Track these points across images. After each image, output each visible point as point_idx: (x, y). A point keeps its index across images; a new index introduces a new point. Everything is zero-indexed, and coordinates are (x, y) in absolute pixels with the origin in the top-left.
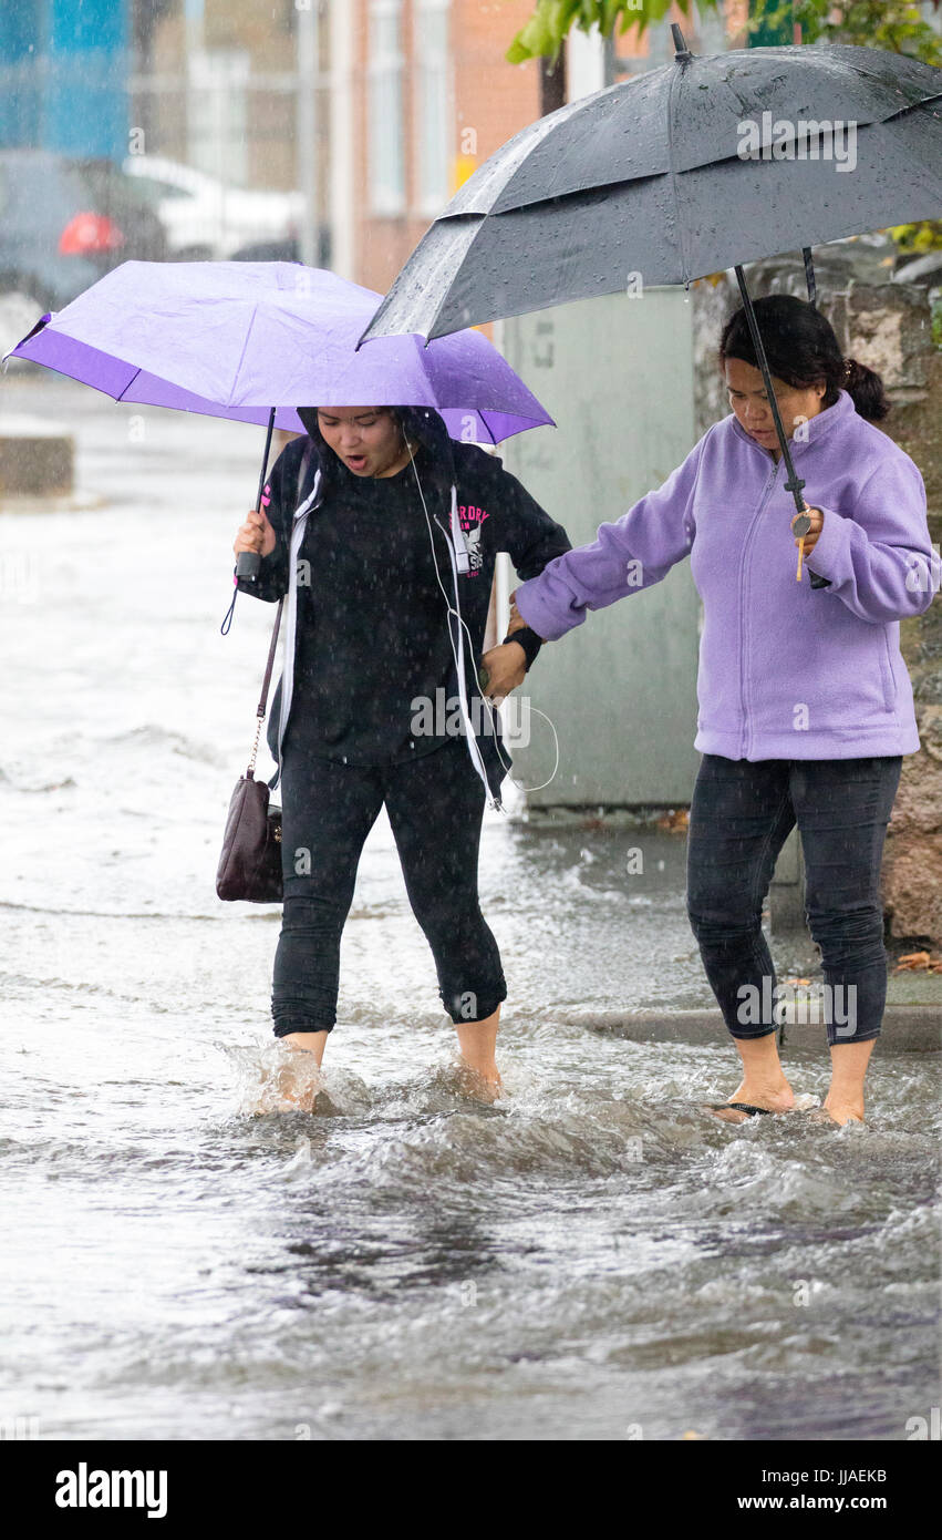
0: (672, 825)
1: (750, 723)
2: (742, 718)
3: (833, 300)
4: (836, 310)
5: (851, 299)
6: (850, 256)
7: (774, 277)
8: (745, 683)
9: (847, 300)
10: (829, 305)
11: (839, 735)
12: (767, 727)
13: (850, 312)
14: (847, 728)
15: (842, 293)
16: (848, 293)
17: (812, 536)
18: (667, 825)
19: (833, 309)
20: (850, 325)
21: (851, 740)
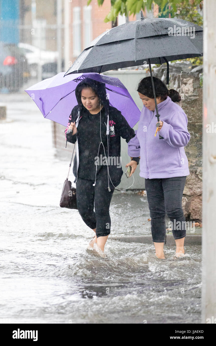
0: (141, 194)
1: (149, 170)
2: (147, 169)
3: (178, 76)
4: (178, 78)
5: (182, 76)
6: (182, 66)
7: (164, 71)
8: (147, 162)
9: (181, 76)
10: (177, 77)
11: (168, 173)
12: (153, 171)
13: (181, 79)
14: (170, 171)
15: (180, 74)
16: (181, 74)
17: (160, 127)
18: (140, 194)
19: (177, 78)
20: (181, 81)
21: (171, 173)
